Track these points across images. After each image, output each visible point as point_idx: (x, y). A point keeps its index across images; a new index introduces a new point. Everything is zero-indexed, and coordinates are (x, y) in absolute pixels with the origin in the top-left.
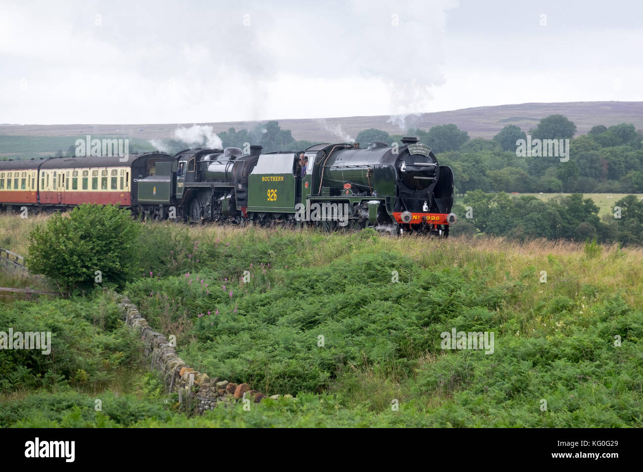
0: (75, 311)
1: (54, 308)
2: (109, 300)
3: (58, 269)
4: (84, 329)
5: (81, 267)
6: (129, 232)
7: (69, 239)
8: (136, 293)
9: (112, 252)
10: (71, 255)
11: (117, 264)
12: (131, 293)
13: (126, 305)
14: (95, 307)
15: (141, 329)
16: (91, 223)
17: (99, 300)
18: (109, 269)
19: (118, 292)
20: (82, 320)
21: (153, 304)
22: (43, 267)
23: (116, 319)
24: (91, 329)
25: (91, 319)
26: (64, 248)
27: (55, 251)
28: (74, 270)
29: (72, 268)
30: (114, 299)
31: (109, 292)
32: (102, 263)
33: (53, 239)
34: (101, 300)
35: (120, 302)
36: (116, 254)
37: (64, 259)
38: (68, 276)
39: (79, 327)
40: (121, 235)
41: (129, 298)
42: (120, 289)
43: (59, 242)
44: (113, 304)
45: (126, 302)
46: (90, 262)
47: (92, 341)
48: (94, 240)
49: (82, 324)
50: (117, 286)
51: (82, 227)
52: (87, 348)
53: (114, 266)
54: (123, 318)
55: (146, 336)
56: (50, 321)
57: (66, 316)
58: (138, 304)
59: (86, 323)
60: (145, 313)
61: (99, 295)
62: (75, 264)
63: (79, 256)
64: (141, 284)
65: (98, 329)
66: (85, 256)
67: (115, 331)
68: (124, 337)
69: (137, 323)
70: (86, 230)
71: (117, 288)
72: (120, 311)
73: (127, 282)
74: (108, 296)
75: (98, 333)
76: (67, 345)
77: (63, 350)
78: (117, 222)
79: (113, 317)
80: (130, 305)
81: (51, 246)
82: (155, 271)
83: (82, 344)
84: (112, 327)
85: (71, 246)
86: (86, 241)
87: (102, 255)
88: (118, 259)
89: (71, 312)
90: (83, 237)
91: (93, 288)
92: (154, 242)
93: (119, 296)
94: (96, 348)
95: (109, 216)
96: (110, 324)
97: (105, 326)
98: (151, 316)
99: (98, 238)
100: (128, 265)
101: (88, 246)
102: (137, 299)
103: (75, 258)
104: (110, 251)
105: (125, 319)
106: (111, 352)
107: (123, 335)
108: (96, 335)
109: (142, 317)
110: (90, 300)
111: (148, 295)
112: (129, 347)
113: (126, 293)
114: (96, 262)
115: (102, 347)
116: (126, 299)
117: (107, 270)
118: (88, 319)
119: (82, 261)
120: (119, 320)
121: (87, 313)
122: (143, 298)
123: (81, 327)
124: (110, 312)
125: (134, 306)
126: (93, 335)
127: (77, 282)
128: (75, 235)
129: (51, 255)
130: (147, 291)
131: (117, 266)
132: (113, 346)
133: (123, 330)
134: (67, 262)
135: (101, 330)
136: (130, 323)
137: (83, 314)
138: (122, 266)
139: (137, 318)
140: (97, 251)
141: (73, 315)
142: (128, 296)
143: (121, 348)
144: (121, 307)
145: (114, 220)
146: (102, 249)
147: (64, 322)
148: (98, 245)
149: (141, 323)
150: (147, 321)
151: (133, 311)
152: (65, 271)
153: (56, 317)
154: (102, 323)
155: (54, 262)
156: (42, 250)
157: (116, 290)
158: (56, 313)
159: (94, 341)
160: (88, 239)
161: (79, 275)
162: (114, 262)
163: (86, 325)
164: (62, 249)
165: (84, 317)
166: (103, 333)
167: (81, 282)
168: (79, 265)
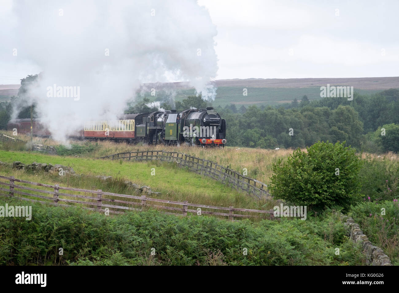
0: (310, 229)
1: (293, 226)
2: (337, 219)
3: (296, 195)
4: (317, 243)
5: (314, 193)
6: (353, 166)
7: (304, 170)
8: (358, 214)
9: (339, 181)
10: (306, 183)
11: (343, 191)
12: (354, 214)
13: (351, 224)
14: (326, 226)
15: (363, 243)
16: (322, 158)
17: (328, 220)
18: (337, 194)
19: (344, 213)
20: (315, 236)
21: (372, 223)
22: (283, 193)
23: (342, 235)
24: (322, 243)
25: (322, 236)
26: (300, 178)
27: (293, 180)
28: (308, 195)
29: (306, 194)
30: (340, 219)
31: (336, 214)
32: (331, 190)
33: (292, 171)
34: (330, 219)
35: (345, 222)
36: (342, 183)
37: (300, 187)
38: (304, 200)
39: (313, 241)
40: (347, 167)
41: (353, 218)
42: (345, 211)
43: (297, 173)
44: (339, 223)
45: (350, 222)
46: (321, 189)
47: (324, 253)
48: (325, 171)
49: (315, 239)
50: (343, 208)
51: (315, 161)
52: (319, 258)
53: (340, 192)
54: (348, 235)
55: (367, 249)
56: (291, 237)
57: (302, 232)
58: (360, 223)
59: (319, 238)
60: (365, 230)
61: (328, 216)
62: (309, 191)
63: (312, 184)
64: (362, 207)
65: (327, 244)
66: (317, 184)
67: (342, 245)
68: (349, 250)
69: (359, 238)
70: (318, 163)
71: (343, 210)
72: (346, 229)
73: (351, 206)
74: (336, 217)
75: (329, 247)
76: (304, 256)
77: (300, 260)
78: (343, 157)
79: (340, 234)
80: (354, 224)
81: (290, 176)
82: (374, 196)
83: (316, 255)
84: (340, 242)
85: (306, 176)
86: (318, 173)
87: (331, 183)
88: (343, 187)
89: (306, 229)
90: (315, 169)
91: (324, 210)
92: (372, 173)
93: (345, 216)
94: (326, 259)
95: (337, 152)
96: (338, 240)
97: (334, 241)
98: (371, 233)
99: (327, 170)
100: (352, 191)
101: (320, 176)
102: (359, 219)
103: (309, 186)
104: (337, 181)
105: (350, 235)
106: (339, 262)
107: (349, 248)
108: (327, 248)
109: (364, 233)
110: (321, 220)
111: (368, 216)
112: (353, 258)
113: (350, 214)
114: (326, 189)
115: (331, 258)
116: (351, 219)
117: (335, 195)
118: (320, 235)
119: (315, 188)
120: (345, 236)
121: (319, 230)
122: (364, 219)
123: (314, 241)
124: (338, 229)
125: (357, 224)
126: (323, 248)
127: (310, 205)
128: (309, 167)
129: (290, 183)
130: (367, 213)
131: (343, 193)
132: (340, 257)
133: (348, 244)
134: (303, 189)
135: (330, 244)
136: (354, 238)
137: (316, 231)
138: (347, 193)
139: (359, 234)
140: (327, 180)
141: (308, 232)
142: (352, 217)
143: (347, 259)
144: (346, 225)
145: (340, 156)
146: (331, 179)
147: (301, 237)
148: (327, 175)
149: (363, 238)
150: (368, 237)
151: (356, 229)
152: (301, 196)
153: (294, 233)
154: (331, 239)
155: (292, 189)
156: (283, 180)
157: (342, 212)
158: (294, 230)
159: (325, 252)
160: (320, 171)
161: (313, 200)
162: (340, 189)
163: (318, 240)
164: (299, 179)
165: (317, 233)
166: (332, 246)
167: (314, 205)
168: (312, 192)
